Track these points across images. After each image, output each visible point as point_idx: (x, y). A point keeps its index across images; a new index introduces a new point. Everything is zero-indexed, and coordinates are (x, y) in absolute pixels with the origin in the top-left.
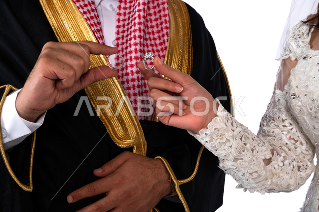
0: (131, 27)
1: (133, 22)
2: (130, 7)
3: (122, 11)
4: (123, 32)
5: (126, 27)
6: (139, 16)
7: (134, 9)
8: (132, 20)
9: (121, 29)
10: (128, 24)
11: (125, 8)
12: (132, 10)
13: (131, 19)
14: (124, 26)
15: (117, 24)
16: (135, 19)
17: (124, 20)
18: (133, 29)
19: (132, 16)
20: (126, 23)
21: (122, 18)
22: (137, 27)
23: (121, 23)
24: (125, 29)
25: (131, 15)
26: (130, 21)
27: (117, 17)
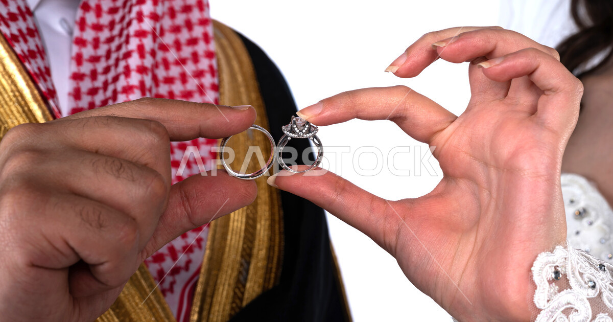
0: (116, 79)
1: (122, 64)
2: (112, 25)
3: (89, 35)
4: (93, 92)
5: (101, 79)
6: (141, 49)
7: (122, 30)
8: (117, 61)
9: (86, 85)
10: (107, 70)
11: (98, 28)
12: (116, 31)
13: (114, 56)
14: (94, 75)
15: (74, 68)
16: (128, 55)
17: (95, 59)
18: (122, 83)
19: (119, 48)
20: (100, 66)
21: (88, 52)
22: (135, 79)
23: (86, 68)
24: (99, 83)
25: (114, 45)
26: (112, 61)
27: (75, 49)
